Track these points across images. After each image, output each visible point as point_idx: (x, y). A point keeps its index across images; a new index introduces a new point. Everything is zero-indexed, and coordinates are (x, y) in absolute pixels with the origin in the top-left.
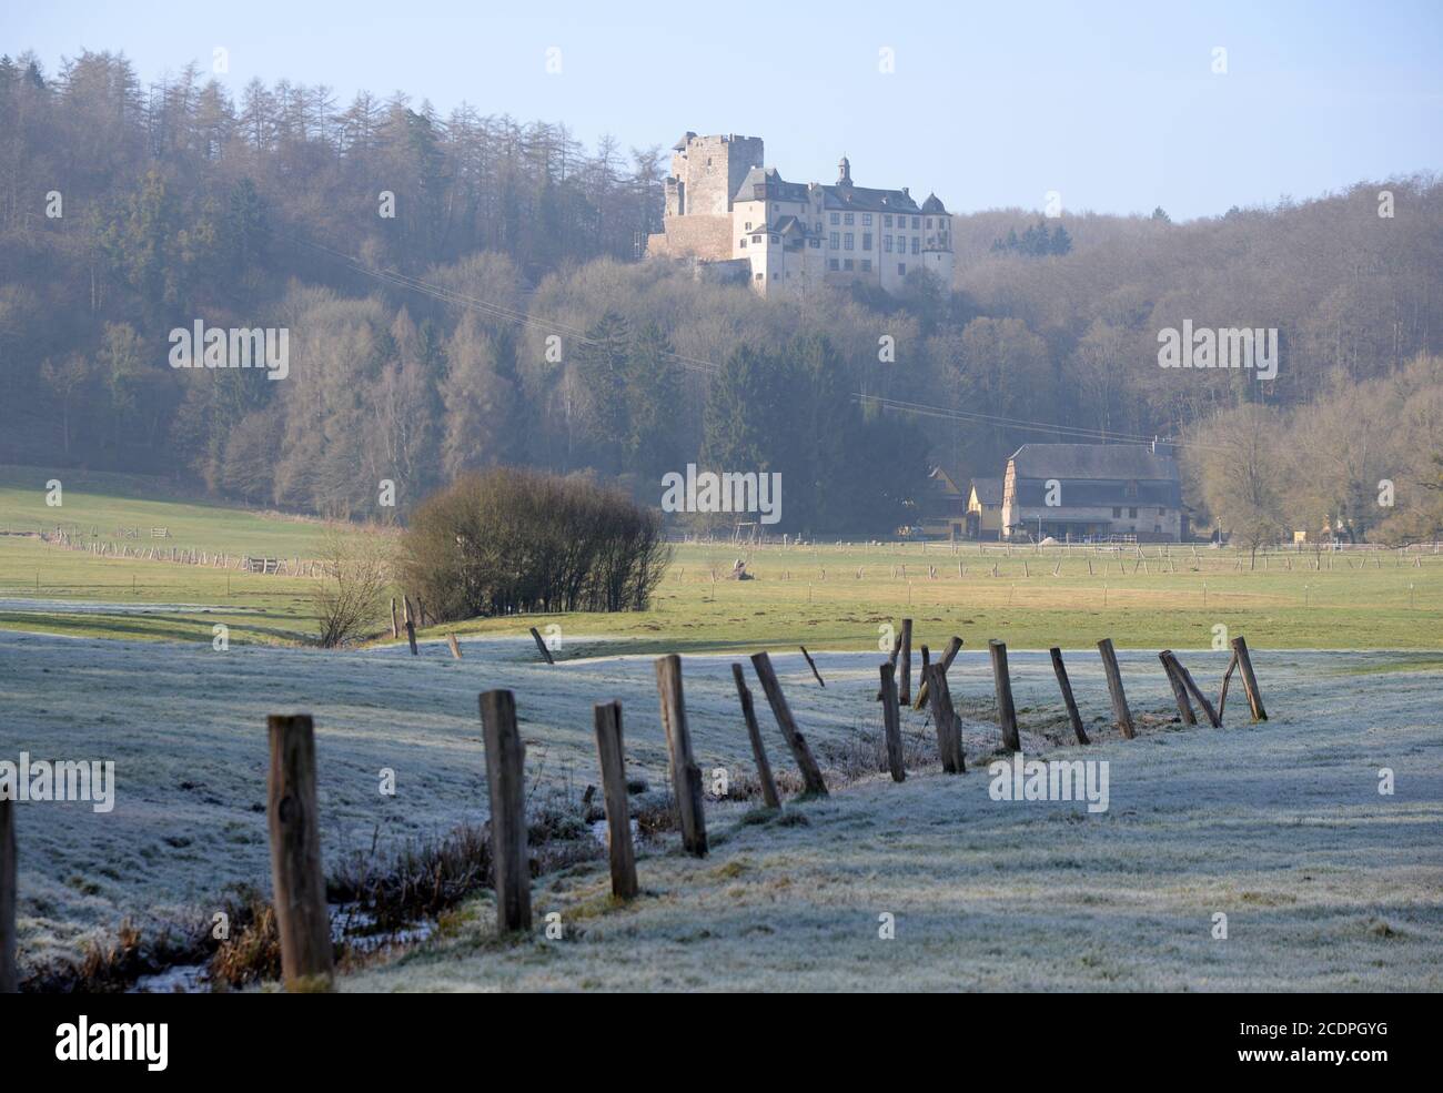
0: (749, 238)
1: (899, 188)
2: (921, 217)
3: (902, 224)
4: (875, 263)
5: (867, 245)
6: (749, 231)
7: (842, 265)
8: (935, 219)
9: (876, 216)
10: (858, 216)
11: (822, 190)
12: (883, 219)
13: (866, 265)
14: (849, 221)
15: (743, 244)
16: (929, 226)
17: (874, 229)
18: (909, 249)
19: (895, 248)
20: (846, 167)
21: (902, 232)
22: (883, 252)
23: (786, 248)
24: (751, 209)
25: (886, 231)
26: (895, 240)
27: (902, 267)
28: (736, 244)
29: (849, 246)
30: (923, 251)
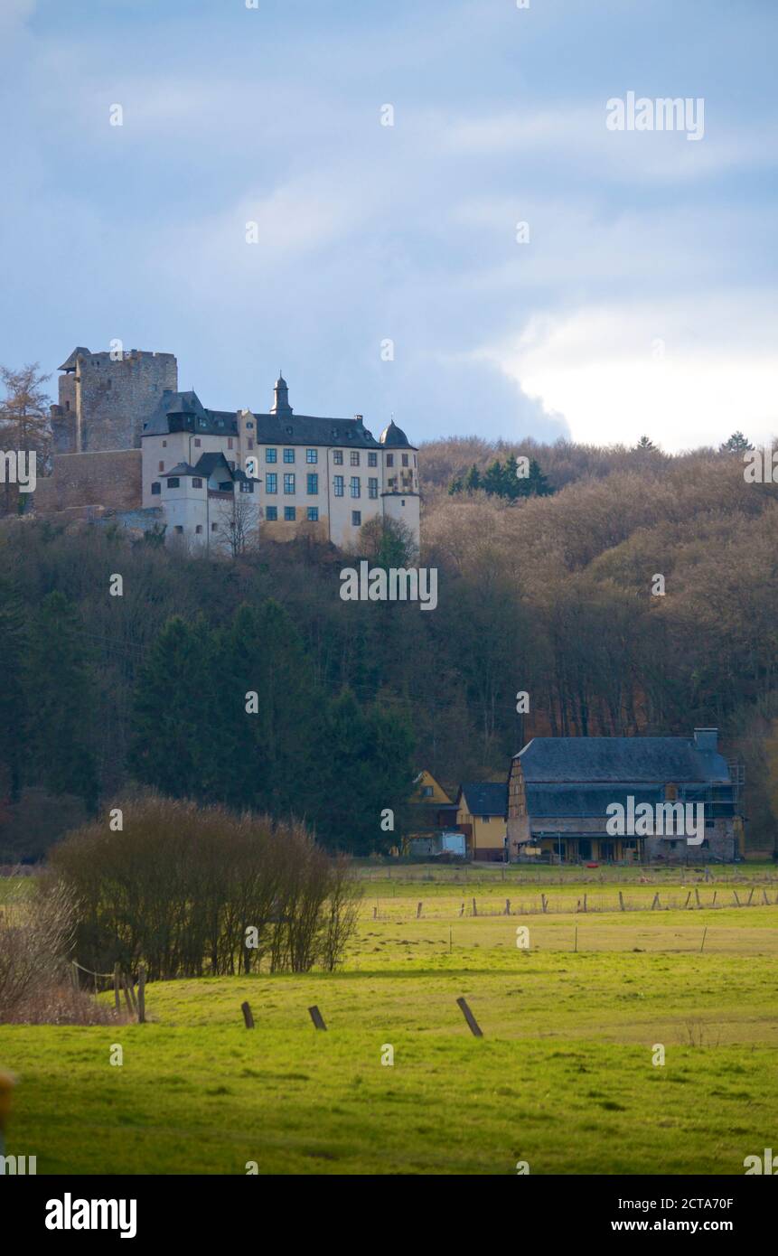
0: (164, 483)
1: (352, 416)
2: (379, 452)
3: (356, 461)
4: (322, 513)
5: (312, 488)
6: (162, 473)
7: (281, 513)
8: (398, 454)
9: (322, 451)
10: (301, 452)
11: (254, 421)
12: (331, 455)
13: (313, 512)
14: (290, 458)
15: (156, 488)
16: (390, 462)
17: (320, 469)
18: (365, 491)
19: (348, 491)
20: (282, 390)
21: (356, 472)
22: (333, 498)
23: (211, 494)
24: (165, 444)
25: (336, 470)
26: (347, 481)
27: (357, 516)
28: (147, 489)
29: (291, 489)
30: (383, 495)
